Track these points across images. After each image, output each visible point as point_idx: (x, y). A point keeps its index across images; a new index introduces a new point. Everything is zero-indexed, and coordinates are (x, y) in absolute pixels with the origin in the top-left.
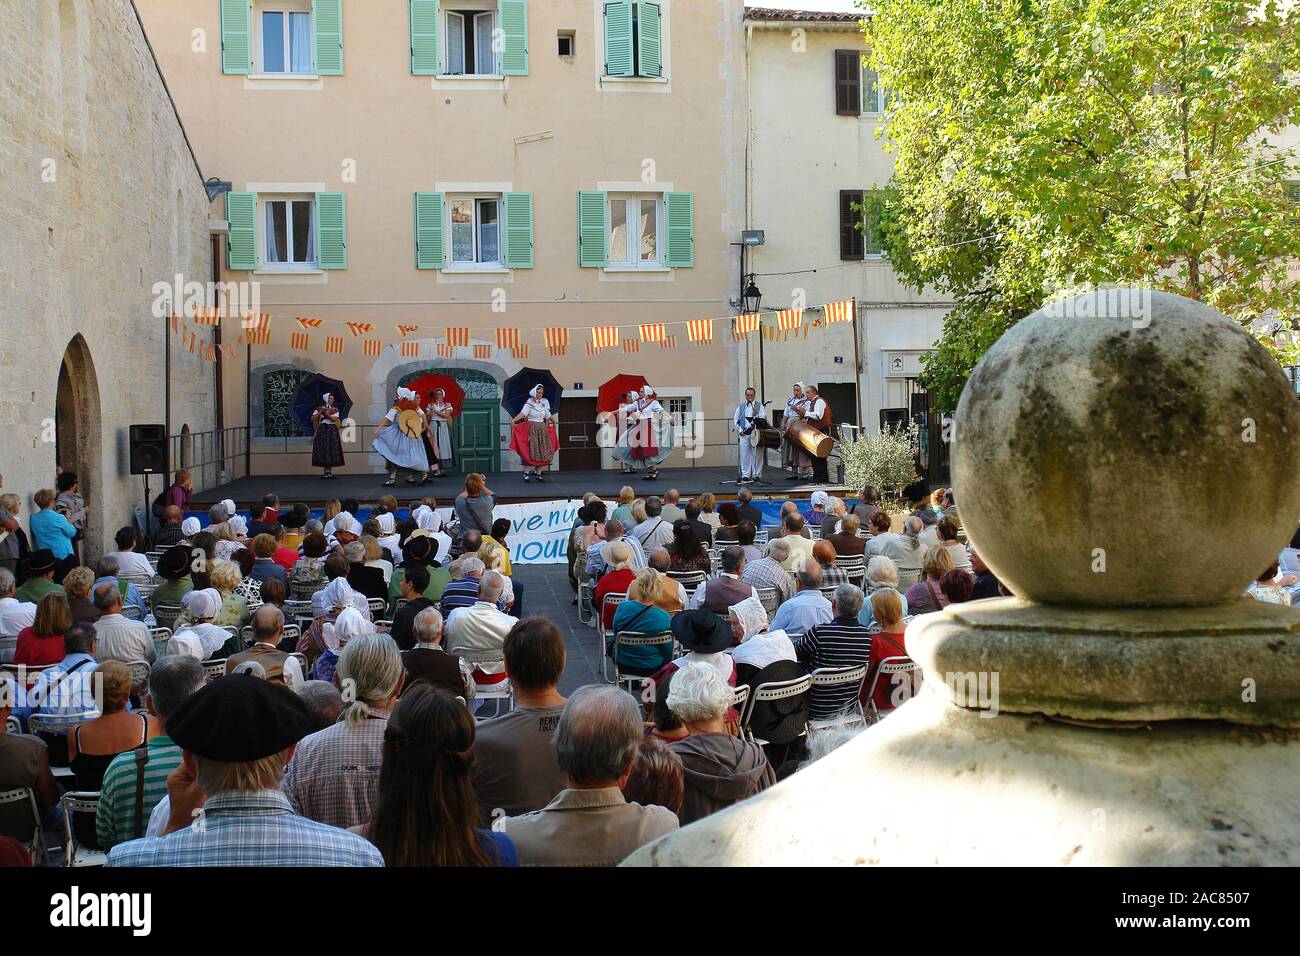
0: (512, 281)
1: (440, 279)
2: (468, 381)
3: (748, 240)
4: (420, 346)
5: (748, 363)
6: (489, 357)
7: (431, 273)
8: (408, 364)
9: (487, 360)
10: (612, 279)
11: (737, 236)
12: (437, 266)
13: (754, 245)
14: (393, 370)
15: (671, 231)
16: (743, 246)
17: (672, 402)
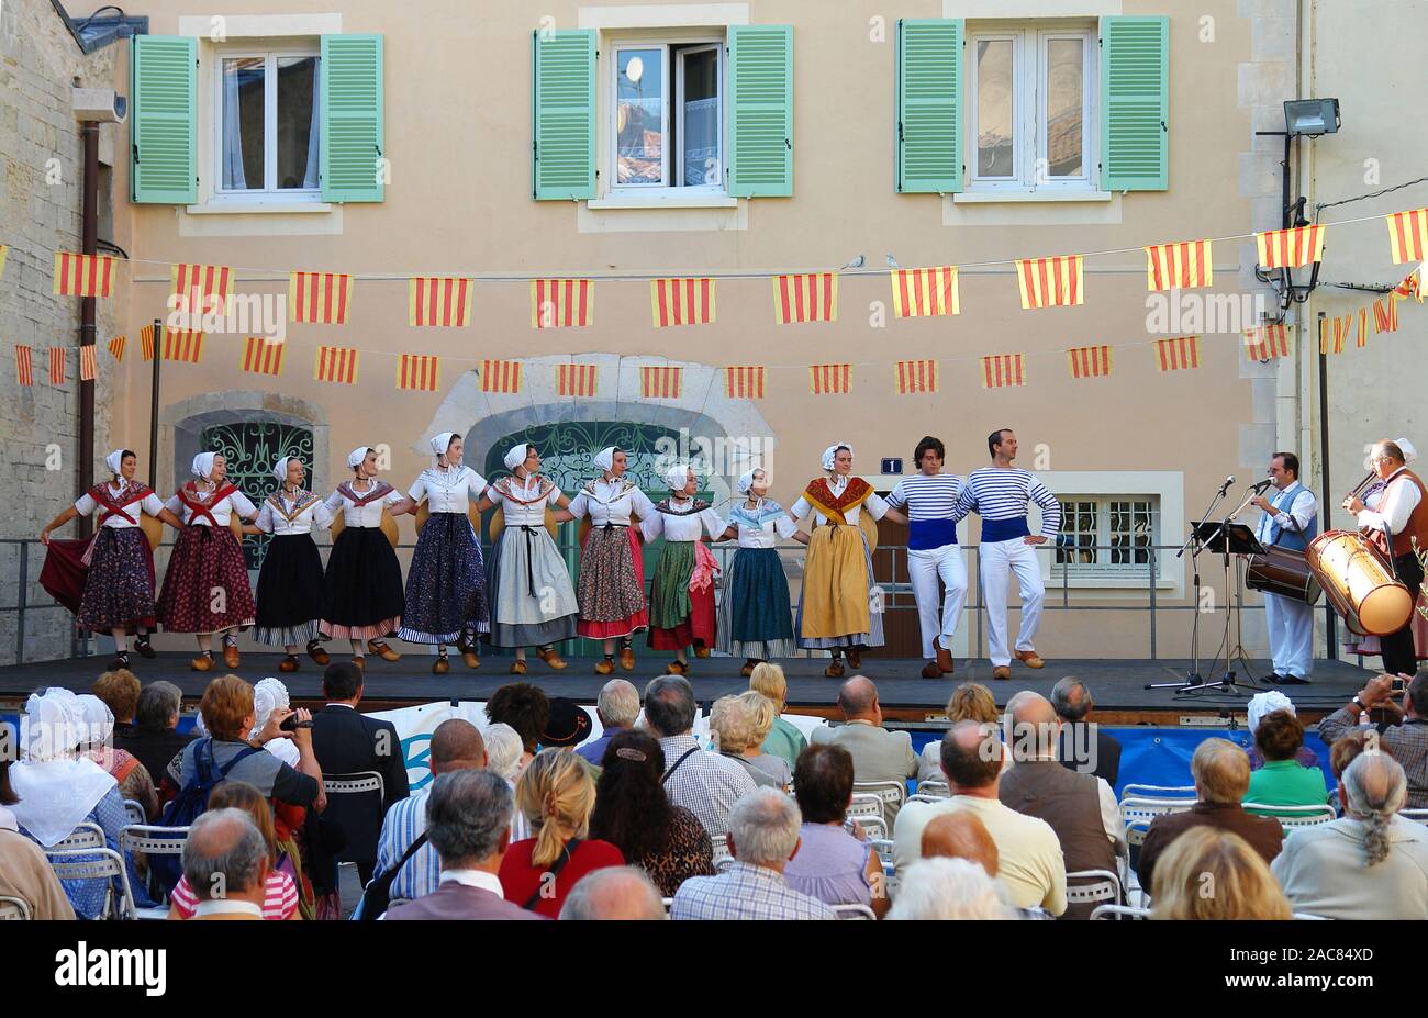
0: (744, 226)
1: (585, 222)
2: (643, 451)
3: (1302, 124)
4: (522, 370)
5: (1299, 417)
6: (675, 395)
7: (565, 209)
8: (511, 413)
9: (670, 402)
10: (974, 219)
11: (1274, 118)
12: (576, 193)
13: (1315, 134)
14: (477, 425)
15: (1114, 108)
16: (1290, 140)
17: (1114, 506)
